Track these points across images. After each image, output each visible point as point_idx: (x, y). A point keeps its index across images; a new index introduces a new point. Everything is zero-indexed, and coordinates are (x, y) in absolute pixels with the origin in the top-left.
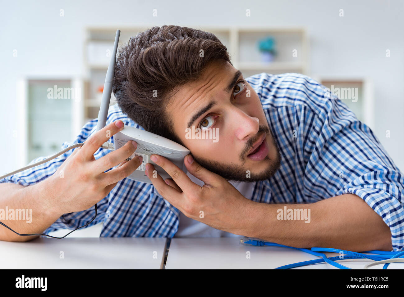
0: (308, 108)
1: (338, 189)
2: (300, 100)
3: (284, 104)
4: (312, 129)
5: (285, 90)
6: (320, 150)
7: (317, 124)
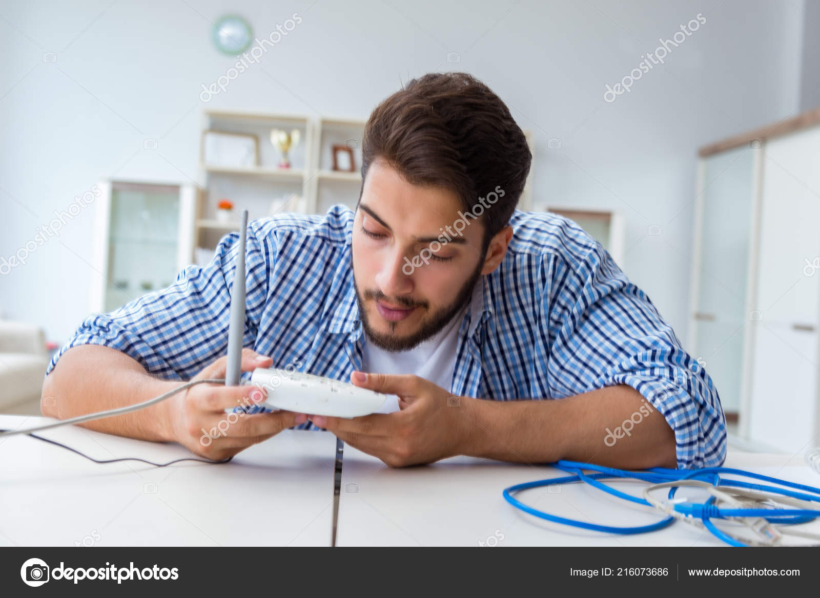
0: (560, 258)
1: (598, 376)
2: (551, 247)
3: (527, 251)
4: (563, 289)
5: (532, 232)
6: (577, 319)
7: (572, 283)
